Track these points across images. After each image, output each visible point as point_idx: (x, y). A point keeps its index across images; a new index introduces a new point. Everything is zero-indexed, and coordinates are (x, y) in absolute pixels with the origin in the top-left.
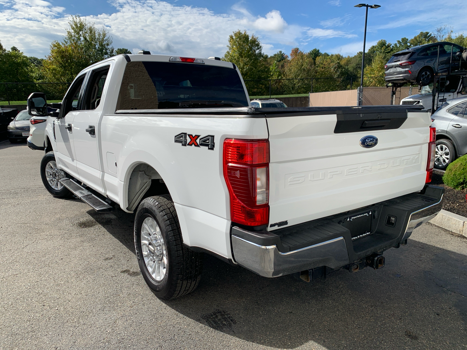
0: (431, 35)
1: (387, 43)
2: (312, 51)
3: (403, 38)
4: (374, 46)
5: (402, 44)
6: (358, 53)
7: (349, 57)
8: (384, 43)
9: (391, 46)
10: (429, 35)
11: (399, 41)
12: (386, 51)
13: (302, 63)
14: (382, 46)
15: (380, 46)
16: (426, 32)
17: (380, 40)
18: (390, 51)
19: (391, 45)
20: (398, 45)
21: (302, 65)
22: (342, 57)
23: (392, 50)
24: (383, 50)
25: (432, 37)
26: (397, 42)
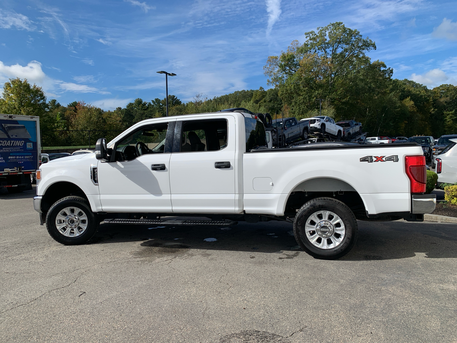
0: (177, 98)
1: (144, 101)
2: (72, 103)
3: (156, 98)
4: (131, 103)
5: (156, 104)
6: (117, 108)
7: (109, 111)
8: (140, 101)
9: (147, 105)
10: (175, 98)
11: (153, 101)
12: (143, 109)
13: (90, 115)
14: (139, 104)
15: (137, 104)
16: (173, 96)
17: (137, 99)
18: (147, 109)
19: (147, 103)
20: (152, 104)
21: (91, 118)
22: (103, 111)
23: (148, 108)
24: (140, 108)
25: (178, 100)
26: (152, 101)
